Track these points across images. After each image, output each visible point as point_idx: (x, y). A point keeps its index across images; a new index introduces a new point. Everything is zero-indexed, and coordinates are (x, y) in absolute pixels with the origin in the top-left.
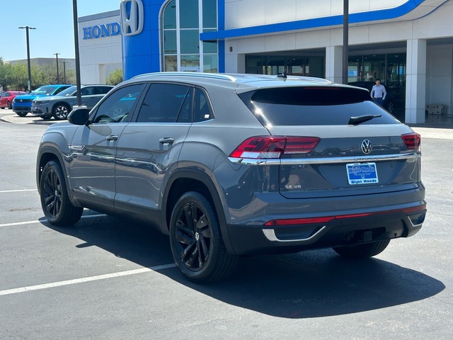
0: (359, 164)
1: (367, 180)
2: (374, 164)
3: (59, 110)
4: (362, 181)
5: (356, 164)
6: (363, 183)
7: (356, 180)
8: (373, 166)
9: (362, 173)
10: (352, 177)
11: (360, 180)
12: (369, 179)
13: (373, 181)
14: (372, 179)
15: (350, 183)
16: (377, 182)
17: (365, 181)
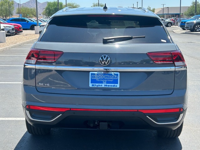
1: (108, 84)
2: (119, 73)
3: (197, 27)
4: (103, 86)
5: (99, 73)
7: (97, 84)
8: (117, 75)
9: (104, 79)
10: (94, 81)
11: (100, 84)
12: (110, 85)
14: (113, 85)
15: (91, 85)
16: (118, 87)
17: (105, 86)
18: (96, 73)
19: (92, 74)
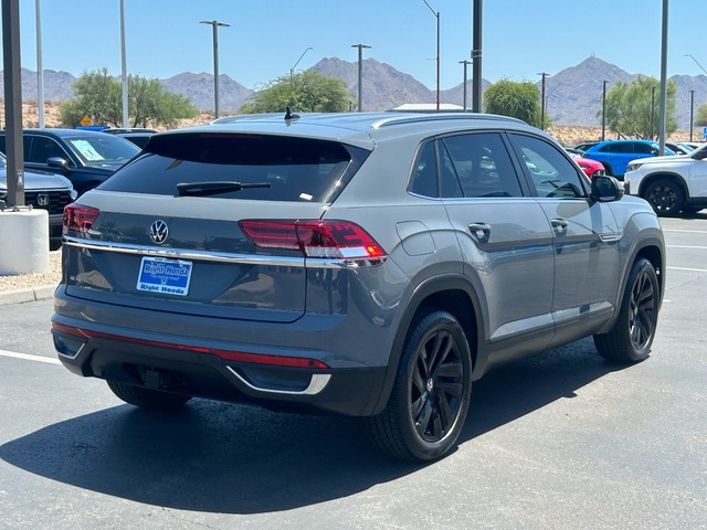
0: (164, 260)
1: (168, 287)
2: (190, 264)
4: (159, 288)
5: (159, 260)
6: (160, 291)
7: (150, 285)
8: (188, 267)
9: (164, 274)
10: (146, 278)
11: (155, 286)
12: (171, 288)
13: (178, 291)
14: (177, 288)
15: (139, 287)
16: (185, 293)
17: (163, 289)
18: (153, 259)
19: (145, 262)
